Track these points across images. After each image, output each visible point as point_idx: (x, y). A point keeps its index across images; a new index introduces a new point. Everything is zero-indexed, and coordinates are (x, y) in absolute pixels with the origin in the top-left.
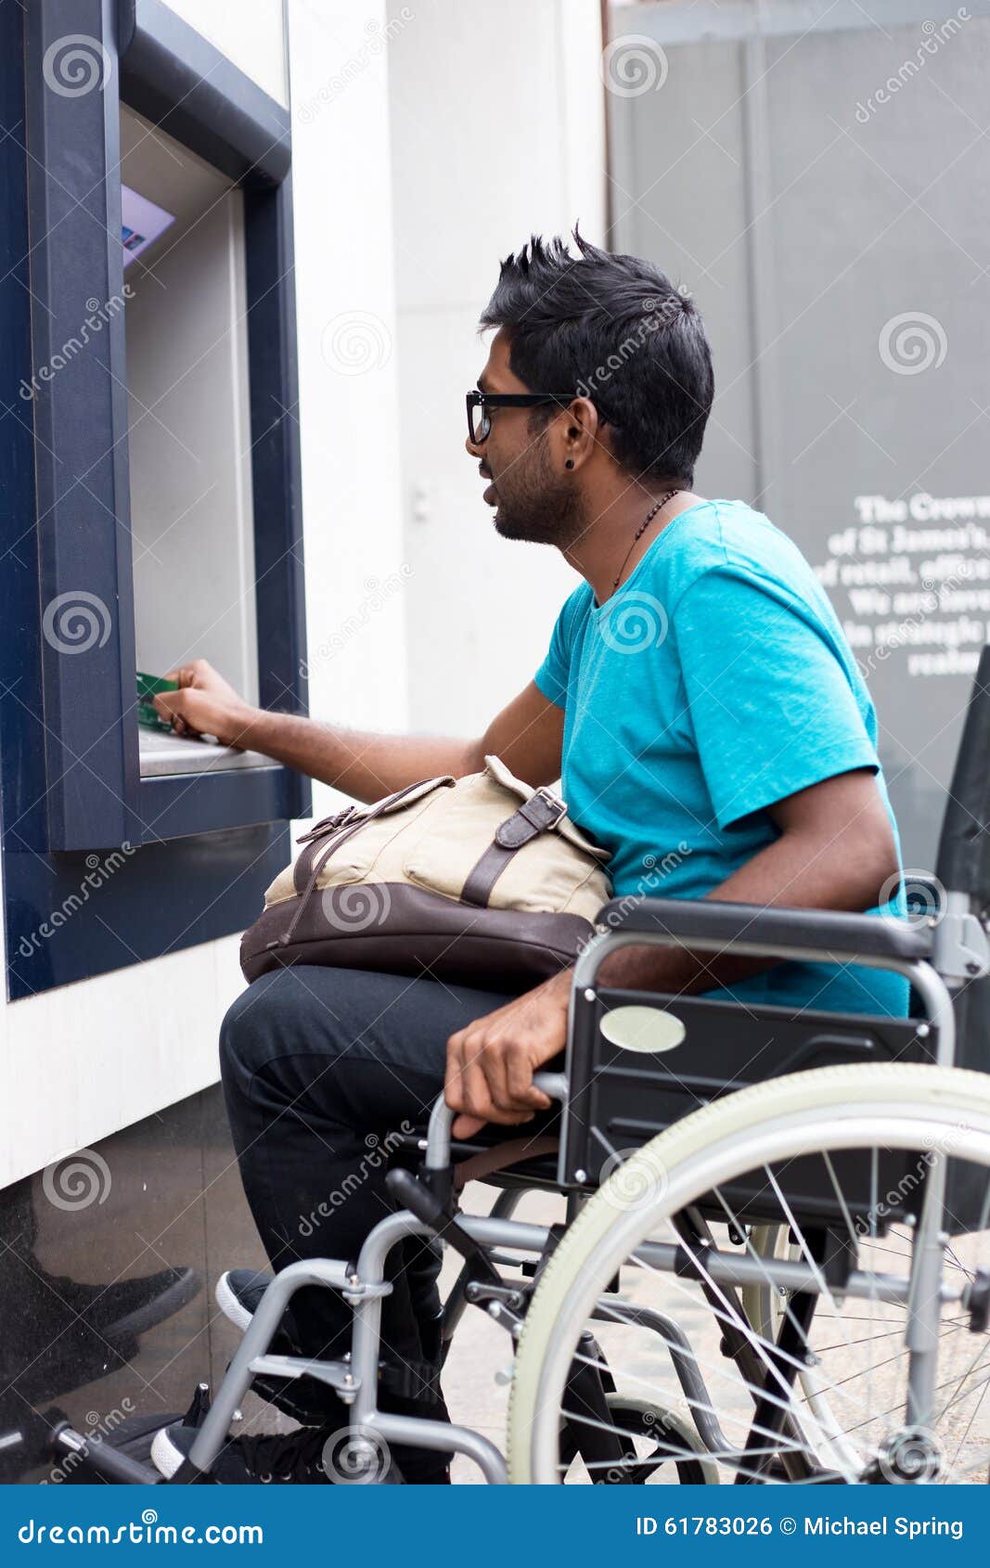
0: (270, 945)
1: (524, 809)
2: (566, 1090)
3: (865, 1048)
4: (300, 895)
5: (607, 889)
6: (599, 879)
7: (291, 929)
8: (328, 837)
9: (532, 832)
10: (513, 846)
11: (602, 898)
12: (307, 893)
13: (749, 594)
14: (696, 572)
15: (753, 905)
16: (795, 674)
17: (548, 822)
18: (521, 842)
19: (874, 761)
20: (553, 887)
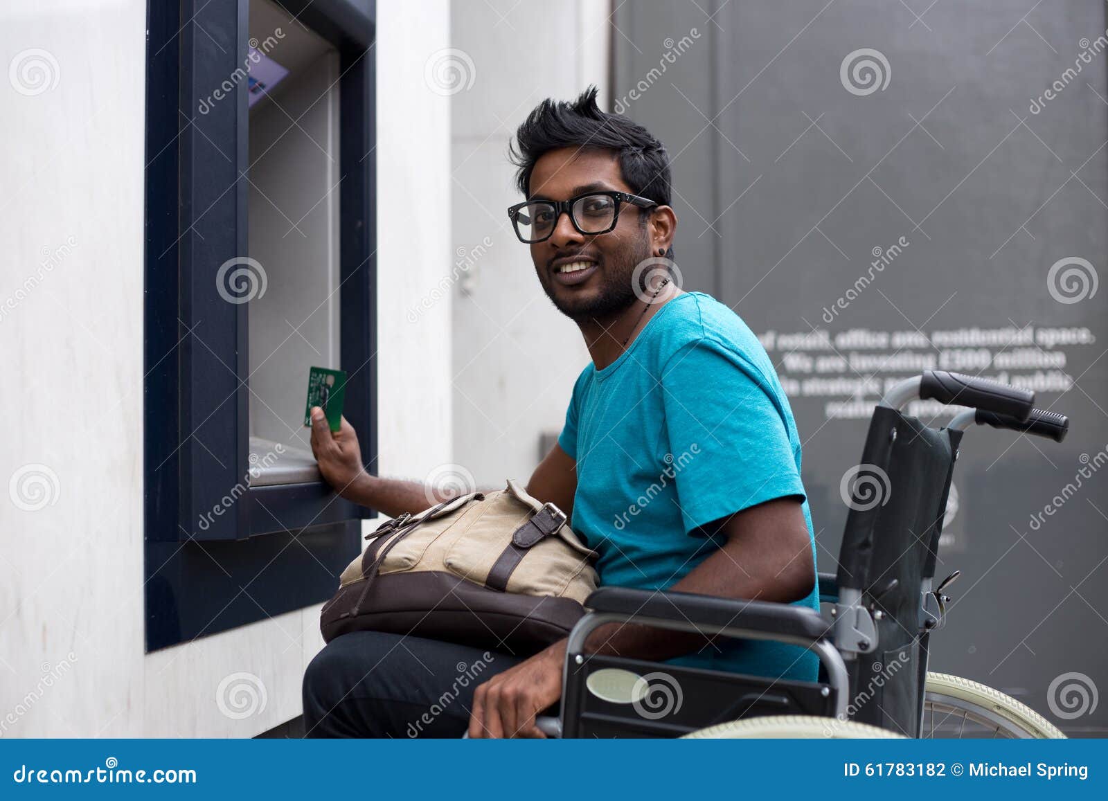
0: (343, 616)
1: (534, 519)
2: (560, 730)
3: (783, 703)
4: (367, 578)
5: (595, 580)
6: (589, 572)
7: (359, 604)
8: (389, 535)
9: (540, 536)
10: (526, 546)
11: (590, 586)
12: (372, 577)
13: (719, 363)
14: (680, 344)
15: (706, 596)
16: (748, 423)
17: (552, 529)
18: (532, 543)
19: (801, 490)
20: (553, 577)
